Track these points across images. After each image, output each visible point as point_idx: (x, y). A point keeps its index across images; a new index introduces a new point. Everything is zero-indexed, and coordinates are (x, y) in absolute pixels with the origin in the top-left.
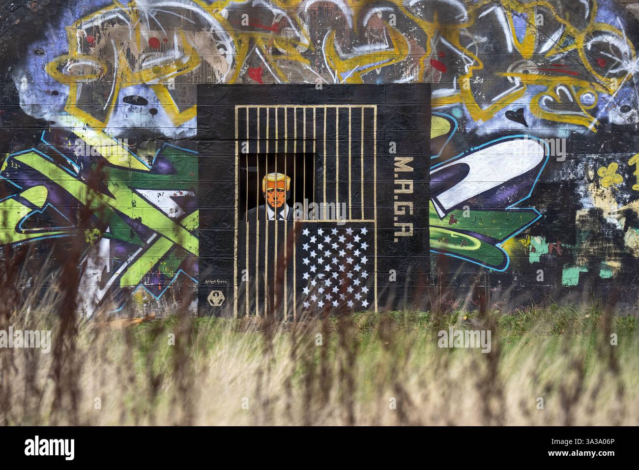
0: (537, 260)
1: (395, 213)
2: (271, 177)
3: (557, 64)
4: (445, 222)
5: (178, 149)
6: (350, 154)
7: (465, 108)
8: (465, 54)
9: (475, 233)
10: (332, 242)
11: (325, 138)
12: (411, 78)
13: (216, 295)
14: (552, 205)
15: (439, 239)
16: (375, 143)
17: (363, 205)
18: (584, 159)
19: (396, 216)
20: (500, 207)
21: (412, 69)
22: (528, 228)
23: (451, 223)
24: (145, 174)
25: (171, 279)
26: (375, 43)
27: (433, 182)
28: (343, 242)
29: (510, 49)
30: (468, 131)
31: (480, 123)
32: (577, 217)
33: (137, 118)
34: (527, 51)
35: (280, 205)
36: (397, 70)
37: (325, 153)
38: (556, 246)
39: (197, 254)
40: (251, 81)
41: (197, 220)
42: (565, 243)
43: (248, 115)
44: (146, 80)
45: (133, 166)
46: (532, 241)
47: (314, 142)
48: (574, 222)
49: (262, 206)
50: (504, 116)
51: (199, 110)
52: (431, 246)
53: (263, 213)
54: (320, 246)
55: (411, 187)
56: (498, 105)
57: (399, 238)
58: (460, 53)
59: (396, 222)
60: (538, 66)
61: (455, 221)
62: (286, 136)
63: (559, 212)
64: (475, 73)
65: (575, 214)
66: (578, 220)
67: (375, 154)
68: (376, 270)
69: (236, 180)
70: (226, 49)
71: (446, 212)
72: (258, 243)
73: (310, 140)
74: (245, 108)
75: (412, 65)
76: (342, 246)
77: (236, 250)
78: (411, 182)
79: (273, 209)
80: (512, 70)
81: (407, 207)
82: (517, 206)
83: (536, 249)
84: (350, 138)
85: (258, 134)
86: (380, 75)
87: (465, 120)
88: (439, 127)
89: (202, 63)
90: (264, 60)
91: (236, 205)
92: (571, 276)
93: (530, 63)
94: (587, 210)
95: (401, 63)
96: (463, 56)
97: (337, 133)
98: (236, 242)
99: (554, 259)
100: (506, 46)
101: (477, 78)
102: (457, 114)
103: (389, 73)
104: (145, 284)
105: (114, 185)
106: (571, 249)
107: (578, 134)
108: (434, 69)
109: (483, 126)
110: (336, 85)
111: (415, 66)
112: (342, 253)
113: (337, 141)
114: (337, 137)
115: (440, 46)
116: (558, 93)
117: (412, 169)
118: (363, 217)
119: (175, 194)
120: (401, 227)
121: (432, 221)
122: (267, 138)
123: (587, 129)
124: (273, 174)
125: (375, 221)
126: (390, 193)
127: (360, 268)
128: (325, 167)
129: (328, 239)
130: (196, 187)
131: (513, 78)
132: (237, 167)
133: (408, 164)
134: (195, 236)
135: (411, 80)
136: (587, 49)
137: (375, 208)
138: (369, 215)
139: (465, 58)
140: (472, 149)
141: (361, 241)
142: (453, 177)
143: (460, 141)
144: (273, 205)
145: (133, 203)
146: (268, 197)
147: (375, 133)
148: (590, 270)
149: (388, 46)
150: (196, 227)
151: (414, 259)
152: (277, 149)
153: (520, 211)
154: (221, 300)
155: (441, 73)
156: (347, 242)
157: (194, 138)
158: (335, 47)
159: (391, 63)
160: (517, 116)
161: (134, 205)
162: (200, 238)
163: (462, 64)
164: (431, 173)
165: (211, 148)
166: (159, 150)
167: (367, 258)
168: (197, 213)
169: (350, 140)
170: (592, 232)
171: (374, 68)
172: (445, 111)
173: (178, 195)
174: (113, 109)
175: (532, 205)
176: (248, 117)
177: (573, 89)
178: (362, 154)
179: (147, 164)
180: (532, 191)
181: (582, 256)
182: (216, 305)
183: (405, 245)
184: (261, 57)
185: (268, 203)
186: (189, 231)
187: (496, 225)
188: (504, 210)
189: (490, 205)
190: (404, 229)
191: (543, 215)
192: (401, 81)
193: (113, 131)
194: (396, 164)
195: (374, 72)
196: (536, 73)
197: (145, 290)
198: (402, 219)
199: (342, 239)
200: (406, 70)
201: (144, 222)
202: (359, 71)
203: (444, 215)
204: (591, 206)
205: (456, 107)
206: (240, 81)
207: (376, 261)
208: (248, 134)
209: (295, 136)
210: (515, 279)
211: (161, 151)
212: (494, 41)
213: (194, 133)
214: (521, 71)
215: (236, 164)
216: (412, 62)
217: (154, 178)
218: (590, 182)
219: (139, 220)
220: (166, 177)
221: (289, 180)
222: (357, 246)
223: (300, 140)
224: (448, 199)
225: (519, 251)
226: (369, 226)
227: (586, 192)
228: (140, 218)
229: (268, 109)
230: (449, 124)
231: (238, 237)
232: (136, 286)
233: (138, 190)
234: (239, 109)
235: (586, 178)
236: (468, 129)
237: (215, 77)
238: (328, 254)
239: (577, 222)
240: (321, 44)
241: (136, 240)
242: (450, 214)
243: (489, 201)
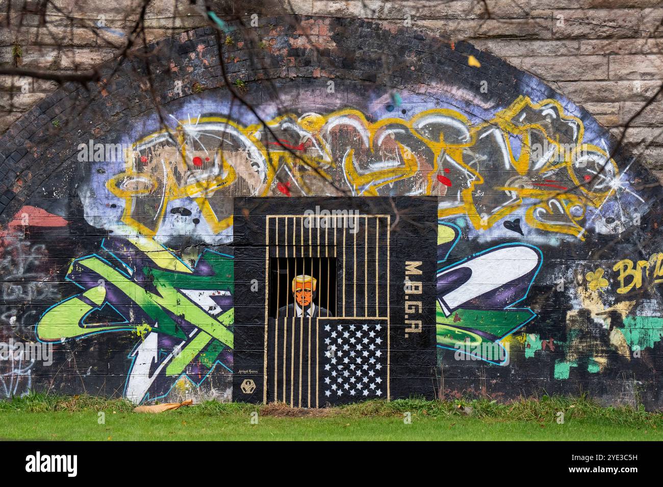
0: (532, 355)
1: (406, 312)
2: (299, 279)
3: (548, 180)
4: (451, 320)
5: (217, 254)
6: (366, 258)
7: (467, 218)
8: (468, 171)
9: (476, 330)
10: (351, 337)
11: (344, 244)
12: (421, 191)
13: (248, 383)
14: (545, 306)
15: (444, 335)
16: (388, 249)
17: (377, 304)
18: (574, 265)
19: (407, 314)
20: (499, 308)
21: (421, 183)
22: (524, 326)
23: (455, 321)
24: (188, 276)
25: (209, 369)
26: (388, 160)
27: (440, 284)
28: (360, 337)
29: (507, 167)
30: (470, 239)
31: (481, 231)
32: (568, 317)
33: (183, 226)
34: (522, 168)
35: (307, 304)
36: (408, 184)
37: (344, 258)
38: (549, 342)
39: (232, 346)
40: (279, 194)
41: (232, 317)
42: (555, 340)
43: (277, 224)
44: (191, 194)
45: (178, 269)
46: (528, 338)
47: (335, 247)
48: (565, 321)
49: (292, 305)
50: (502, 226)
51: (235, 219)
52: (438, 341)
53: (292, 311)
54: (340, 341)
55: (420, 288)
56: (497, 216)
57: (409, 333)
58: (463, 170)
59: (407, 319)
60: (533, 181)
61: (459, 320)
62: (310, 243)
63: (552, 312)
64: (477, 187)
65: (566, 314)
66: (569, 320)
67: (388, 258)
68: (389, 363)
69: (267, 281)
70: (259, 167)
71: (451, 311)
72: (285, 338)
73: (331, 246)
74: (275, 218)
75: (421, 180)
76: (359, 341)
77: (266, 344)
78: (420, 284)
79: (301, 307)
80: (509, 185)
81: (417, 307)
82: (513, 307)
83: (531, 345)
84: (366, 244)
85: (286, 240)
86: (393, 188)
87: (468, 229)
88: (445, 235)
89: (239, 178)
90: (291, 176)
91: (267, 303)
92: (562, 371)
93: (525, 178)
94: (577, 311)
95: (411, 178)
96: (466, 172)
97: (355, 240)
98: (266, 337)
99: (547, 355)
100: (504, 164)
101: (479, 191)
102: (461, 223)
103: (400, 187)
104: (187, 373)
105: (162, 285)
106: (562, 346)
107: (568, 242)
108: (441, 184)
109: (483, 235)
110: (355, 197)
111: (423, 181)
112: (359, 347)
113: (355, 246)
114: (355, 243)
115: (446, 163)
116: (550, 206)
117: (421, 272)
118: (377, 315)
119: (213, 294)
120: (411, 324)
121: (439, 319)
122: (294, 244)
123: (576, 238)
124: (301, 276)
125: (388, 318)
126: (401, 293)
127: (375, 360)
128: (344, 270)
129: (346, 335)
130: (232, 288)
131: (510, 192)
132: (267, 270)
133: (417, 268)
134: (231, 331)
135: (420, 194)
136: (575, 166)
137: (388, 307)
138: (383, 313)
139: (468, 174)
140: (474, 255)
141: (376, 337)
142: (458, 279)
143: (463, 247)
144: (301, 304)
145: (178, 302)
146: (297, 296)
147: (388, 240)
148: (579, 365)
149: (400, 163)
150: (232, 323)
151: (422, 353)
152: (302, 253)
153: (517, 311)
154: (253, 388)
155: (446, 187)
156: (363, 337)
157: (231, 245)
158: (353, 164)
159: (402, 178)
160: (514, 225)
161: (178, 303)
162: (235, 333)
163: (465, 179)
164: (438, 275)
165: (245, 253)
166: (200, 255)
167: (381, 351)
168: (232, 310)
169: (366, 246)
170: (581, 331)
171: (387, 183)
172: (450, 220)
173: (217, 294)
174: (162, 219)
175: (527, 306)
176: (277, 226)
177: (563, 202)
178: (377, 258)
179: (190, 267)
180: (527, 293)
181: (572, 352)
182: (248, 392)
183: (415, 340)
184: (289, 173)
185: (297, 301)
186: (226, 326)
187: (495, 323)
188: (502, 310)
189: (490, 305)
190: (413, 326)
191: (537, 314)
192: (412, 194)
193: (162, 239)
194: (407, 268)
195: (388, 186)
196: (531, 187)
197: (188, 380)
198: (412, 317)
199: (359, 334)
200: (416, 184)
201: (187, 318)
202: (375, 185)
203: (449, 313)
204: (580, 307)
205: (460, 217)
206: (270, 194)
207: (389, 355)
208: (277, 241)
209: (318, 243)
210: (513, 372)
211: (202, 255)
212: (493, 159)
213: (231, 240)
214: (517, 186)
215: (267, 267)
216: (421, 177)
217: (196, 279)
218: (579, 285)
219: (182, 317)
220: (207, 279)
221: (315, 282)
222: (372, 341)
223: (323, 245)
224: (455, 298)
225: (516, 346)
226: (383, 323)
227: (575, 294)
228: (183, 315)
229: (295, 219)
230: (454, 232)
231: (268, 331)
232: (180, 375)
233: (182, 290)
234: (270, 219)
235: (575, 282)
236: (471, 237)
237: (249, 191)
238: (346, 347)
239: (567, 322)
240: (341, 162)
241: (180, 334)
242: (454, 313)
243: (489, 301)
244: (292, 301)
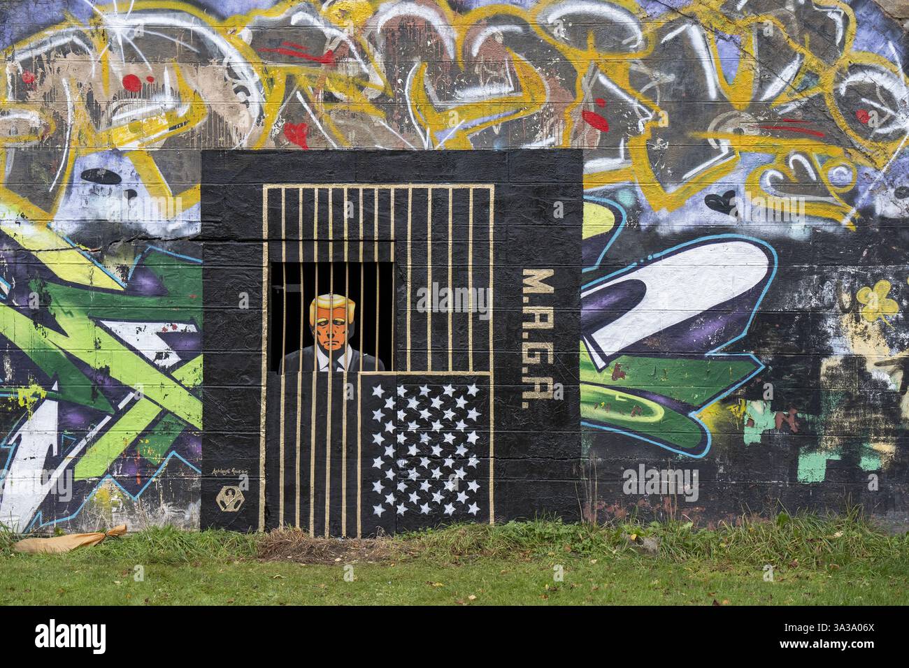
0: (758, 439)
1: (524, 362)
2: (323, 301)
3: (789, 119)
4: (607, 376)
5: (170, 256)
6: (450, 263)
7: (638, 190)
8: (639, 102)
9: (654, 394)
10: (421, 407)
11: (409, 238)
12: (552, 140)
13: (230, 493)
14: (781, 349)
15: (596, 404)
16: (491, 246)
17: (470, 348)
18: (835, 275)
19: (525, 365)
20: (696, 353)
21: (552, 125)
22: (742, 387)
23: (615, 377)
24: (116, 297)
25: (157, 467)
26: (491, 82)
27: (587, 311)
28: (438, 407)
29: (713, 94)
30: (643, 228)
31: (663, 214)
32: (823, 370)
33: (105, 205)
34: (741, 96)
35: (338, 347)
36: (529, 127)
37: (409, 263)
38: (788, 416)
39: (199, 426)
40: (287, 144)
41: (200, 371)
42: (802, 411)
43: (283, 201)
44: (120, 144)
45: (96, 284)
46: (749, 408)
47: (392, 244)
48: (818, 377)
49: (309, 348)
50: (703, 204)
51: (205, 192)
52: (583, 415)
53: (310, 360)
54: (401, 415)
55: (551, 319)
56: (693, 186)
57: (530, 401)
58: (630, 101)
59: (525, 375)
60: (760, 122)
61: (622, 375)
62: (346, 235)
63: (793, 360)
64: (656, 132)
65: (820, 364)
66: (825, 375)
67: (491, 263)
68: (492, 454)
69: (264, 306)
70: (248, 94)
71: (607, 359)
72: (299, 409)
73: (384, 241)
74: (280, 190)
75: (552, 120)
76: (437, 415)
77: (263, 420)
78: (549, 311)
79: (326, 352)
80: (716, 129)
81: (544, 353)
82: (724, 351)
83: (756, 422)
84: (450, 238)
85: (301, 231)
86: (500, 135)
87: (640, 209)
88: (596, 220)
89: (210, 115)
90: (310, 111)
91: (264, 347)
92: (812, 467)
93: (746, 116)
94: (839, 358)
95: (533, 115)
96: (636, 105)
97: (429, 230)
98: (263, 407)
99: (785, 439)
100: (706, 89)
101: (659, 140)
102: (626, 199)
103: (514, 132)
104: (115, 474)
105: (66, 313)
106: (812, 423)
107: (825, 234)
108: (588, 126)
109: (668, 220)
110: (428, 152)
111: (557, 121)
112: (437, 426)
113: (429, 242)
114: (429, 236)
115: (598, 87)
116: (792, 166)
117: (551, 289)
118: (471, 368)
119: (164, 329)
120: (534, 384)
121: (584, 375)
122: (316, 237)
123: (839, 224)
124: (326, 297)
125: (491, 373)
126: (515, 328)
127: (466, 450)
128: (409, 285)
129: (413, 404)
130: (199, 318)
131: (717, 141)
132: (265, 285)
133: (545, 281)
134: (197, 397)
135: (551, 145)
136: (839, 93)
137: (491, 352)
138: (481, 363)
139: (639, 109)
140: (650, 257)
141: (468, 407)
142: (621, 301)
143: (631, 243)
144: (326, 347)
145: (96, 344)
146: (319, 333)
147: (491, 231)
148: (844, 457)
149: (512, 89)
150: (199, 382)
151: (554, 436)
152: (331, 255)
153: (728, 359)
154: (239, 502)
155: (599, 132)
156: (444, 407)
157: (195, 239)
158: (426, 90)
159: (517, 117)
160: (722, 203)
161: (97, 346)
162: (204, 400)
163: (634, 118)
164: (583, 295)
165: (223, 253)
166: (139, 257)
167: (477, 434)
168: (200, 359)
169: (450, 242)
170: (848, 394)
171: (489, 125)
172: (605, 194)
173: (170, 329)
174: (64, 191)
175: (749, 348)
176: (283, 204)
177: (816, 159)
178: (470, 263)
179: (120, 279)
180: (748, 326)
181: (831, 434)
182: (231, 509)
183: (540, 413)
184: (305, 106)
185: (319, 343)
186: (187, 389)
187: (689, 381)
188: (702, 358)
189: (679, 348)
190: (537, 387)
191: (767, 365)
192: (535, 146)
193: (65, 226)
194: (525, 281)
195: (490, 130)
196: (756, 132)
197: (117, 488)
198: (535, 371)
199: (437, 403)
200: (542, 127)
201: (114, 374)
202: (466, 129)
203: (604, 364)
204: (846, 352)
205: (624, 188)
206: (271, 145)
207: (492, 440)
208: (283, 232)
209: (361, 236)
210: (721, 471)
211: (143, 259)
212: (687, 80)
213: (196, 230)
214: (730, 130)
215: (265, 279)
216: (552, 115)
217: (131, 302)
218: (845, 311)
219: (105, 371)
220: (151, 301)
221: (352, 306)
222: (461, 414)
223: (369, 240)
224: (614, 336)
225: (727, 424)
226: (481, 381)
227: (837, 328)
228: (107, 368)
229: (316, 191)
230: (613, 216)
231: (266, 398)
232: (101, 478)
233: (105, 323)
234: (270, 191)
235: (837, 306)
236: (644, 224)
237: (231, 138)
238: (413, 427)
239: (822, 378)
240: (403, 85)
241: (102, 403)
242: (613, 363)
243: (678, 342)
244: (309, 341)
